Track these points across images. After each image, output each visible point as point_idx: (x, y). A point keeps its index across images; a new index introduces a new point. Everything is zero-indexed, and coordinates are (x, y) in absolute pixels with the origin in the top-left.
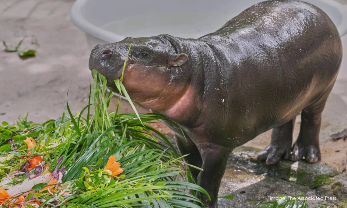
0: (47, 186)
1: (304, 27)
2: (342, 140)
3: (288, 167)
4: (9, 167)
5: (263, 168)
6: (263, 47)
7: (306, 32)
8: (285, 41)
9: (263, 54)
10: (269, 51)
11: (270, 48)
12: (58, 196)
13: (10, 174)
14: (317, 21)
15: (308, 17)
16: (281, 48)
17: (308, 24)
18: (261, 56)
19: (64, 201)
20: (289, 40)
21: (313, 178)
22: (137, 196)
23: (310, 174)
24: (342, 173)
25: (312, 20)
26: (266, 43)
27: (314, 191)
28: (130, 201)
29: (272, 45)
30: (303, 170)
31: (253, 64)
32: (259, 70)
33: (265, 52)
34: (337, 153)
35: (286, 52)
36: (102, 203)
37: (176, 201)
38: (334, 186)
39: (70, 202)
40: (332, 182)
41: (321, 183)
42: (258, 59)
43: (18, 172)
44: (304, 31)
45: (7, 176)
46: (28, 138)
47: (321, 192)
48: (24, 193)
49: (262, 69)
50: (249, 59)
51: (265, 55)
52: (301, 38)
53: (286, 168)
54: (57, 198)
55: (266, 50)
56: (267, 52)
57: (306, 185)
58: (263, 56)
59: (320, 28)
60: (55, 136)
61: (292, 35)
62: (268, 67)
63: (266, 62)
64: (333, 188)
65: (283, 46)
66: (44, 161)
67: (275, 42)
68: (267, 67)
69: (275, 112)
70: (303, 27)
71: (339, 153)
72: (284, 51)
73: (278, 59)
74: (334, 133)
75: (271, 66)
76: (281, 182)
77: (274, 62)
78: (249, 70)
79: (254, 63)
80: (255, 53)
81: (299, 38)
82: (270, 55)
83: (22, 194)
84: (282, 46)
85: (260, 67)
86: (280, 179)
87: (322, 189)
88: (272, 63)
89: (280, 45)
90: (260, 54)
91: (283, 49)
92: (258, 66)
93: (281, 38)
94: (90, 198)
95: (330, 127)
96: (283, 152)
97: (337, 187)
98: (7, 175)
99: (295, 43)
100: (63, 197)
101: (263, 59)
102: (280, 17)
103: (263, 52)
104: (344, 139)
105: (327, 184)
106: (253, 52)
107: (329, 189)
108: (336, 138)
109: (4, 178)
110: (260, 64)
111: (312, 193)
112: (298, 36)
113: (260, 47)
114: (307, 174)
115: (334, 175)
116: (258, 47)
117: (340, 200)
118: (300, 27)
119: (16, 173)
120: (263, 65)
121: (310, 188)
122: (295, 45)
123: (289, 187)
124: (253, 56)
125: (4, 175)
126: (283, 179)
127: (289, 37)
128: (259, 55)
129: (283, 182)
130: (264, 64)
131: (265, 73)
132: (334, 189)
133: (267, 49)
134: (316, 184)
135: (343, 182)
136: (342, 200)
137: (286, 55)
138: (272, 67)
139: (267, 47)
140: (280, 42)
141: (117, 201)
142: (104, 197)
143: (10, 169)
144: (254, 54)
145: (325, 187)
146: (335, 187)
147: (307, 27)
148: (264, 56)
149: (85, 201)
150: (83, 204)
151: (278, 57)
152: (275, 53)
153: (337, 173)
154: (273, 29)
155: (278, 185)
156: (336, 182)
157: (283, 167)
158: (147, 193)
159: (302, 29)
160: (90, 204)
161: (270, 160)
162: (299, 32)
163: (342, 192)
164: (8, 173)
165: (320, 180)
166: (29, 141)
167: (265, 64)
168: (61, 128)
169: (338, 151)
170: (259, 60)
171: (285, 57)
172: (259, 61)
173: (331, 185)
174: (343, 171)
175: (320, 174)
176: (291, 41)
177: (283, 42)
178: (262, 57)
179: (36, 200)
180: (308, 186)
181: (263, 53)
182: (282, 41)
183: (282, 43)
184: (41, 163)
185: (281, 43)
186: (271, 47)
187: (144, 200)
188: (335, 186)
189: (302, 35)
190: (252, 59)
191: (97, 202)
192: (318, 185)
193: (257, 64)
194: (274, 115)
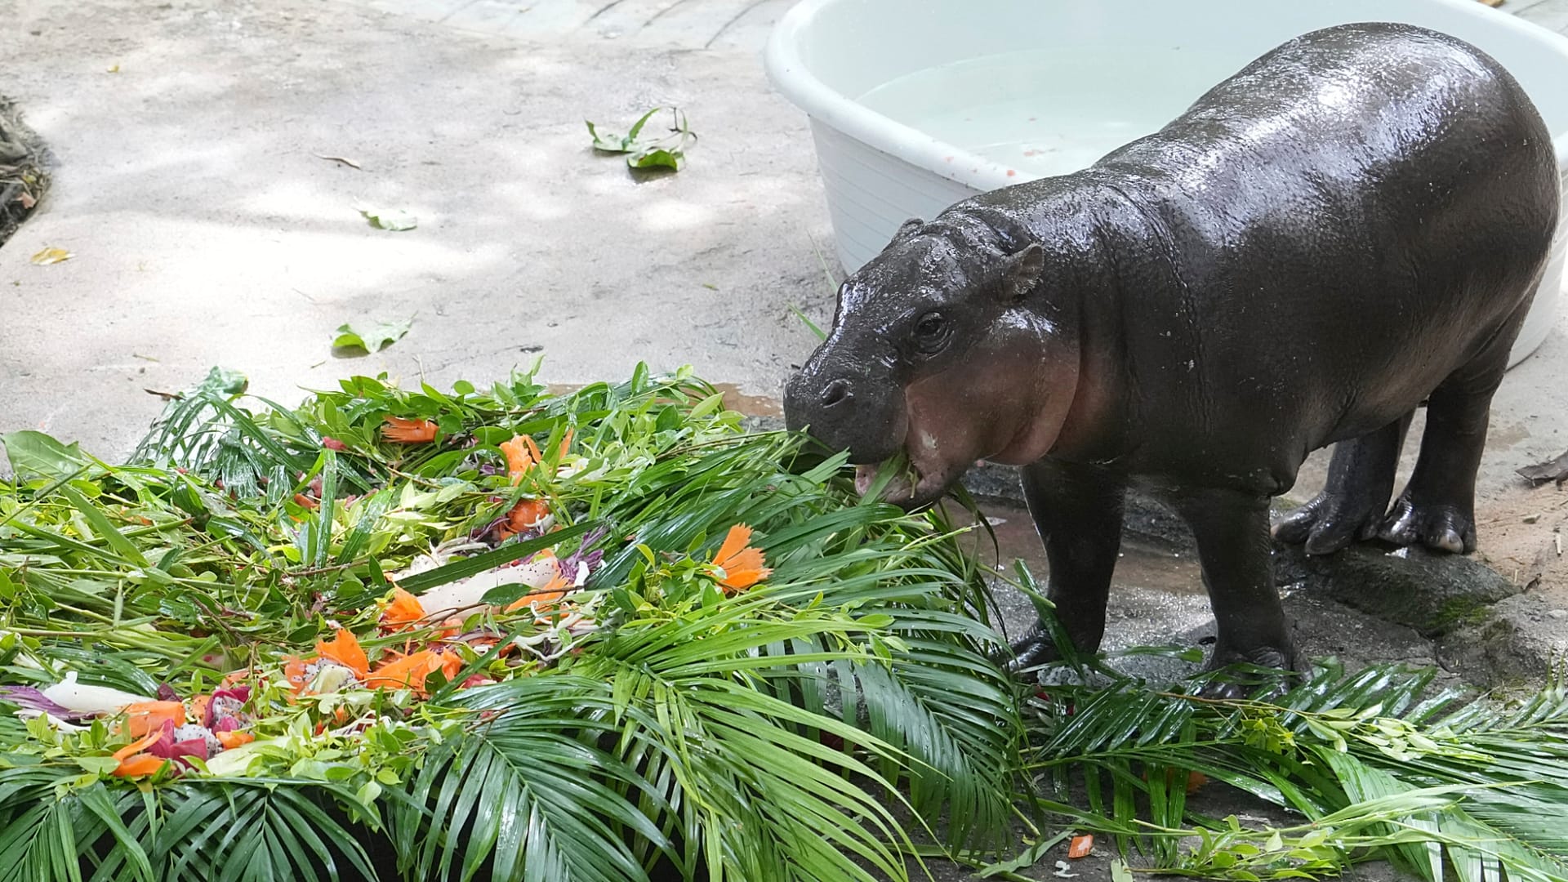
0: (528, 595)
1: (1442, 114)
2: (1553, 484)
3: (1365, 565)
4: (440, 526)
5: (1291, 565)
6: (1317, 181)
7: (1446, 128)
8: (1384, 160)
9: (1315, 200)
10: (1333, 192)
11: (1337, 180)
12: (555, 627)
13: (441, 545)
14: (1481, 95)
15: (1454, 83)
16: (1369, 179)
17: (1454, 104)
18: (1310, 207)
19: (571, 646)
20: (1397, 154)
21: (1433, 604)
22: (789, 649)
23: (1425, 591)
24: (1524, 592)
25: (1467, 90)
26: (1322, 168)
27: (1431, 644)
28: (764, 662)
29: (1342, 173)
30: (1407, 576)
31: (1284, 236)
32: (1302, 254)
33: (1322, 193)
34: (1527, 526)
35: (1386, 194)
36: (674, 662)
37: (922, 672)
38: (1490, 632)
39: (589, 648)
40: (1487, 619)
41: (1456, 621)
42: (1300, 217)
43: (468, 541)
44: (1441, 127)
45: (430, 552)
46: (517, 437)
47: (1452, 649)
48: (459, 610)
49: (1313, 248)
50: (1272, 220)
51: (1323, 204)
52: (1433, 148)
53: (1359, 567)
54: (551, 634)
55: (1323, 186)
56: (1329, 193)
57: (1410, 624)
58: (1314, 206)
59: (1492, 116)
60: (598, 436)
61: (1403, 140)
62: (1330, 241)
63: (1325, 227)
64: (1487, 636)
65: (1377, 176)
66: (552, 515)
67: (1354, 161)
68: (1328, 244)
69: (1353, 382)
70: (1440, 115)
71: (1533, 526)
72: (1379, 192)
73: (1363, 217)
74: (1532, 462)
75: (1340, 239)
76: (1338, 612)
77: (1351, 224)
78: (1272, 256)
79: (1286, 233)
80: (1291, 198)
81: (1427, 150)
82: (1339, 204)
83: (455, 613)
84: (1374, 176)
85: (1307, 244)
86: (1338, 601)
87: (1456, 638)
88: (1345, 229)
89: (1366, 172)
90: (1308, 202)
91: (1375, 183)
92: (1301, 240)
93: (1371, 149)
94: (642, 643)
95: (1524, 443)
96: (1358, 518)
97: (1499, 635)
98: (432, 547)
99: (1413, 165)
100: (571, 631)
101: (1317, 216)
102: (1366, 83)
103: (1317, 194)
104: (1560, 482)
105: (1471, 624)
106: (1284, 197)
107: (1475, 639)
108: (1536, 479)
109: (422, 556)
110: (1305, 234)
111: (1421, 653)
112: (1423, 142)
113: (1307, 177)
114: (1418, 591)
115: (1498, 597)
116: (1300, 179)
117: (1500, 676)
118: (1428, 113)
119: (463, 543)
120: (1315, 236)
121: (1421, 635)
122: (1415, 170)
123: (1358, 629)
124: (1283, 210)
125: (425, 547)
126: (1346, 602)
127: (1395, 145)
128: (1304, 204)
129: (1344, 612)
130: (1319, 235)
131: (1325, 262)
132: (1488, 640)
133: (1329, 185)
134: (1440, 623)
135: (1518, 620)
136: (1507, 677)
137: (1386, 204)
138: (1345, 241)
139: (1326, 179)
140: (1367, 163)
141: (722, 657)
142: (682, 643)
143: (445, 531)
144: (1288, 201)
145: (1465, 633)
146: (1494, 635)
147: (1449, 113)
148: (1319, 206)
149: (627, 652)
150: (621, 659)
151: (1362, 210)
152: (1353, 198)
153: (1510, 591)
154: (1346, 121)
155: (1326, 622)
156: (1499, 618)
157: (1351, 563)
158: (825, 641)
159: (1435, 122)
160: (639, 662)
161: (1317, 542)
162: (1424, 130)
163: (1508, 651)
164: (435, 543)
165: (1453, 611)
166: (517, 447)
167: (1323, 233)
168: (620, 412)
169: (1531, 521)
170: (1302, 221)
171: (1384, 208)
172: (1303, 226)
173: (1482, 628)
174: (1530, 585)
175: (1455, 592)
176: (1402, 160)
177: (1378, 161)
178: (1312, 210)
179: (491, 635)
180: (1416, 628)
181: (1315, 196)
182: (1375, 159)
183: (1375, 163)
184: (540, 518)
185: (1371, 164)
186: (1340, 179)
187: (808, 661)
188: (1493, 630)
189: (1434, 138)
190: (1278, 221)
191: (661, 656)
192: (1447, 627)
193: (1298, 234)
194: (1352, 393)
